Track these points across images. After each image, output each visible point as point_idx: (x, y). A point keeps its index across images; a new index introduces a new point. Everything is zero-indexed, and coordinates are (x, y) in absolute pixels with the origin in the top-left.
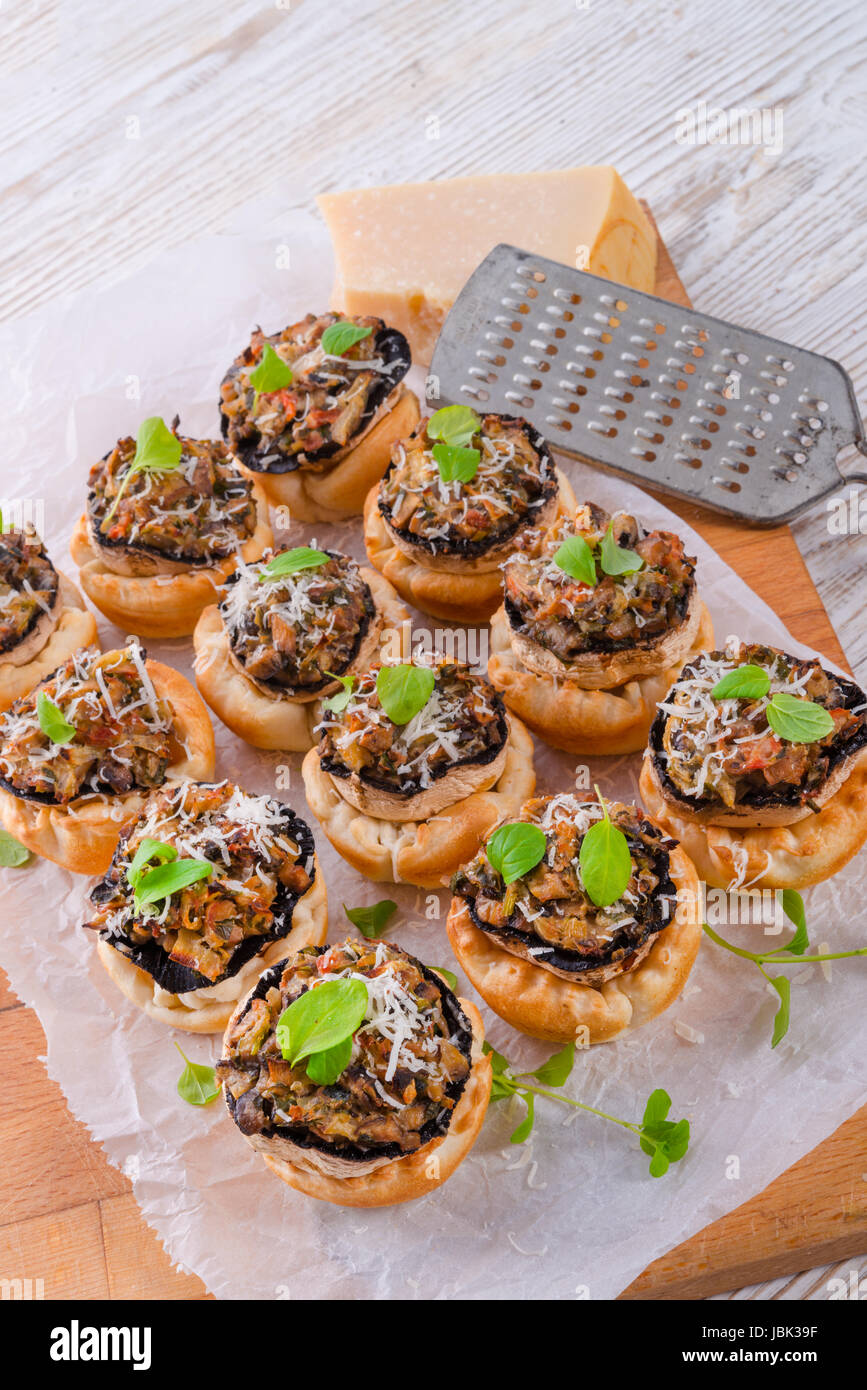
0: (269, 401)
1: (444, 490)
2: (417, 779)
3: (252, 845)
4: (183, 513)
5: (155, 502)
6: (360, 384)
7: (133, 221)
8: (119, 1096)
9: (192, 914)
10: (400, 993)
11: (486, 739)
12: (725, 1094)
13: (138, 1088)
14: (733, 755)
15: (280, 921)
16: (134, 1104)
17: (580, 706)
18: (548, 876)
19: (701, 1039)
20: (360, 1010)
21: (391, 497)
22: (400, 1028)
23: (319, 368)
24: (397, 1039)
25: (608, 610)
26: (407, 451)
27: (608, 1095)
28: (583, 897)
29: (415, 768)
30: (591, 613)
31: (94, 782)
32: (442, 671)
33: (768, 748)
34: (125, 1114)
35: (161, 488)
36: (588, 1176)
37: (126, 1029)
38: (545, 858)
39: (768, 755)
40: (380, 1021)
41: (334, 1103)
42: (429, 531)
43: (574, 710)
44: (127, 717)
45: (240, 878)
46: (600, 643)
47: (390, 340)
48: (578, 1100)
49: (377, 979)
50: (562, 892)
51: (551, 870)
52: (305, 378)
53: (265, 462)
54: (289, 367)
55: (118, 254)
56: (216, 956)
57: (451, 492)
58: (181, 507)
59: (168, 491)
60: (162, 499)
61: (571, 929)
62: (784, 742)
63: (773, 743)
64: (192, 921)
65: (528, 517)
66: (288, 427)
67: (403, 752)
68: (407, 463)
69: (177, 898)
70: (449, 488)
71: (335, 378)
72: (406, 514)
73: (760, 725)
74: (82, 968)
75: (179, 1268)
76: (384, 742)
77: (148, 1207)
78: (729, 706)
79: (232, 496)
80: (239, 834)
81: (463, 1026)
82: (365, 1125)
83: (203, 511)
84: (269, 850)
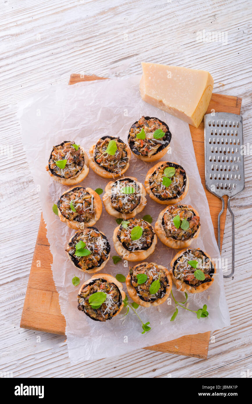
0: (139, 140)
1: (162, 186)
2: (132, 249)
3: (99, 252)
4: (112, 163)
5: (107, 159)
6: (157, 147)
7: (134, 35)
8: (62, 277)
10: (111, 299)
11: (147, 245)
12: (160, 323)
13: (66, 277)
14: (185, 276)
15: (99, 265)
16: (64, 281)
17: (167, 242)
18: (145, 286)
19: (160, 311)
20: (104, 299)
21: (152, 181)
22: (109, 304)
23: (151, 139)
24: (108, 307)
25: (178, 235)
26: (159, 172)
27: (142, 313)
28: (148, 291)
29: (132, 247)
30: (175, 234)
31: (76, 219)
32: (145, 230)
33: (192, 277)
34: (62, 282)
35: (110, 157)
36: (132, 327)
37: (67, 262)
38: (146, 282)
39: (192, 278)
40: (107, 302)
41: (94, 312)
42: (155, 193)
43: (166, 242)
44: (86, 211)
45: (94, 256)
46: (174, 238)
47: (169, 134)
48: (136, 312)
49: (109, 295)
50: (146, 289)
51: (145, 285)
52: (148, 140)
53: (134, 150)
54: (146, 134)
55: (128, 44)
57: (163, 187)
58: (112, 162)
59: (111, 158)
60: (109, 159)
61: (145, 295)
62: (195, 277)
63: (193, 277)
65: (175, 197)
66: (140, 148)
67: (131, 244)
68: (158, 175)
69: (82, 257)
70: (163, 186)
71: (153, 143)
72: (153, 187)
73: (193, 272)
74: (63, 246)
75: (62, 313)
76: (129, 241)
77: (60, 301)
78: (189, 266)
79: (123, 162)
80: (97, 249)
81: (121, 302)
82: (98, 317)
83: (117, 163)
84: (101, 253)
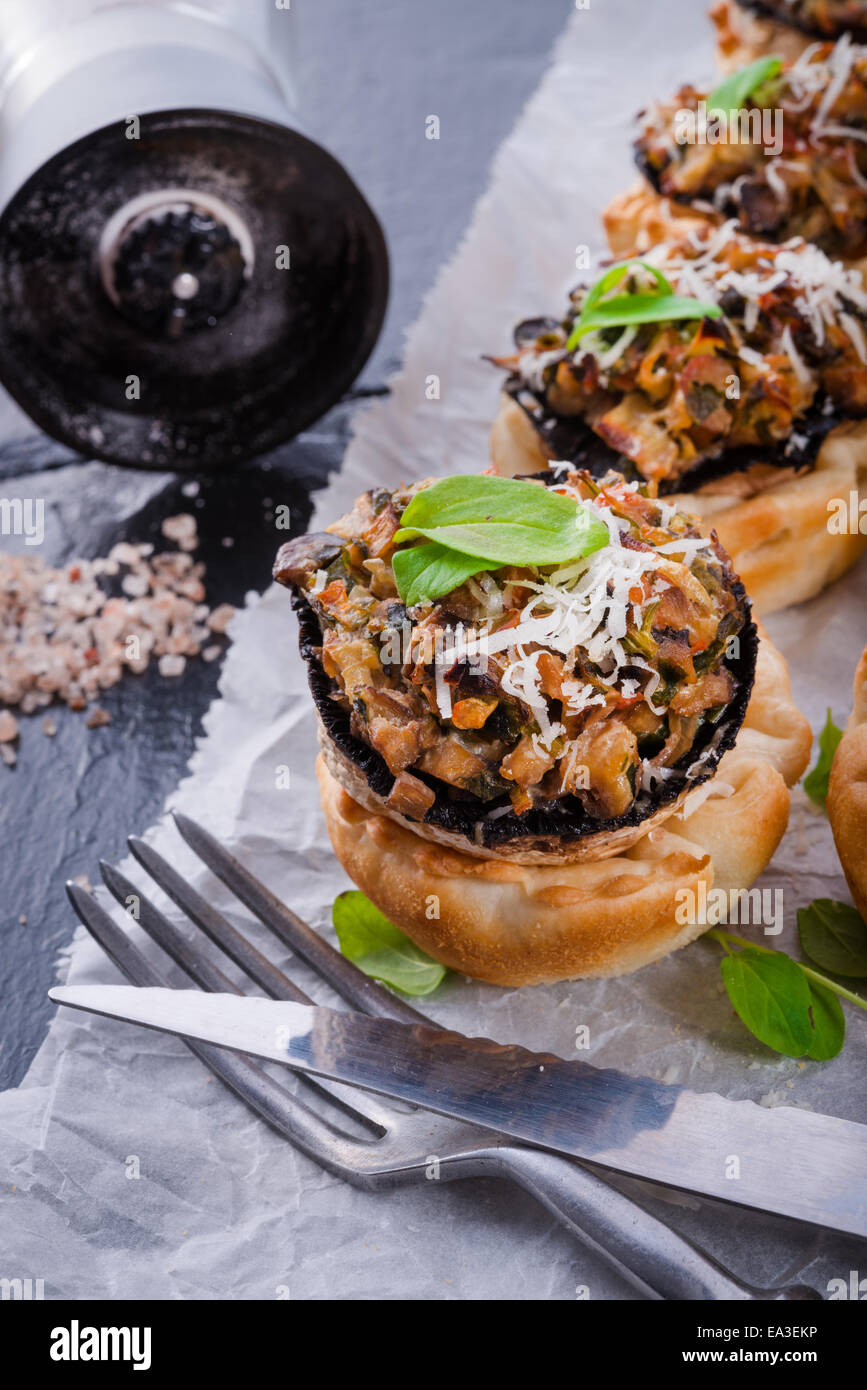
9: (662, 361)
56: (672, 446)
64: (654, 371)
